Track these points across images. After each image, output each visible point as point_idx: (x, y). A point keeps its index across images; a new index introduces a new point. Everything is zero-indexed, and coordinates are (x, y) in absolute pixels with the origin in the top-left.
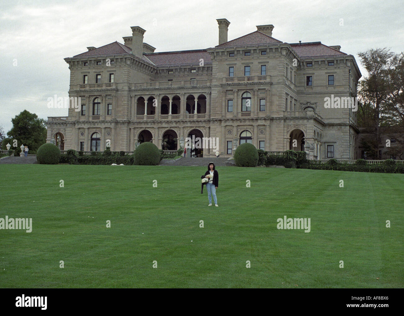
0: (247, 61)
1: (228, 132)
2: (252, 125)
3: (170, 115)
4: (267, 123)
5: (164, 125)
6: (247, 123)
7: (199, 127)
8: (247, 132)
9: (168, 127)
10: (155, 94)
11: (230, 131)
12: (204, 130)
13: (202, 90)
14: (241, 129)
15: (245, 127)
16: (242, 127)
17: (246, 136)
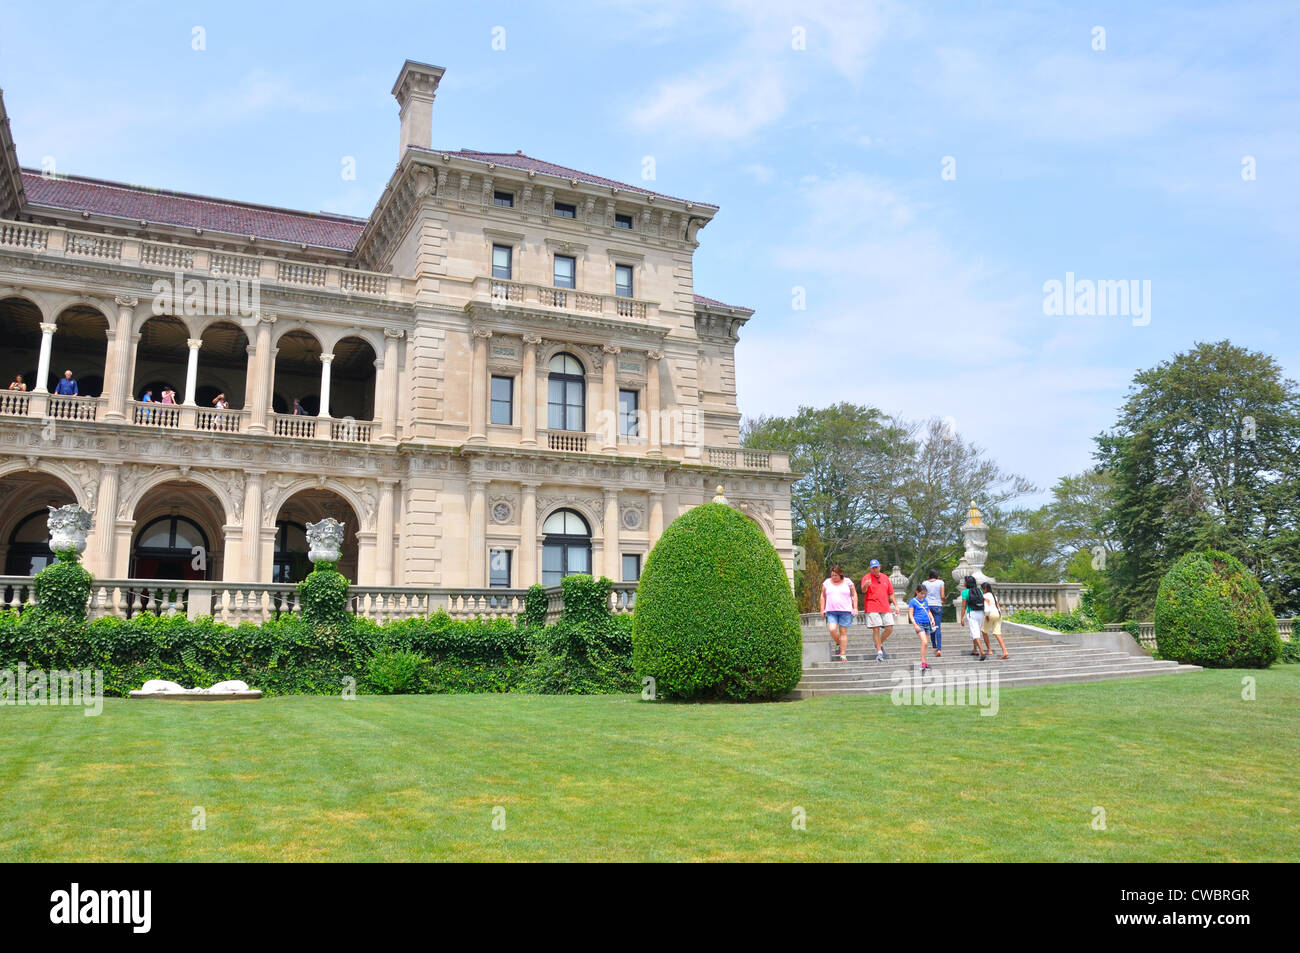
0: (566, 238)
1: (495, 509)
2: (599, 489)
3: (189, 409)
4: (657, 484)
5: (155, 453)
6: (581, 477)
7: (340, 478)
8: (568, 514)
9: (177, 468)
10: (112, 298)
11: (504, 506)
12: (366, 497)
13: (366, 315)
14: (551, 501)
15: (571, 496)
16: (557, 493)
17: (562, 532)
